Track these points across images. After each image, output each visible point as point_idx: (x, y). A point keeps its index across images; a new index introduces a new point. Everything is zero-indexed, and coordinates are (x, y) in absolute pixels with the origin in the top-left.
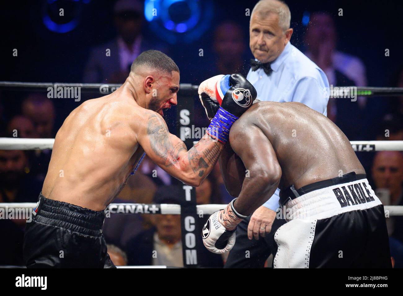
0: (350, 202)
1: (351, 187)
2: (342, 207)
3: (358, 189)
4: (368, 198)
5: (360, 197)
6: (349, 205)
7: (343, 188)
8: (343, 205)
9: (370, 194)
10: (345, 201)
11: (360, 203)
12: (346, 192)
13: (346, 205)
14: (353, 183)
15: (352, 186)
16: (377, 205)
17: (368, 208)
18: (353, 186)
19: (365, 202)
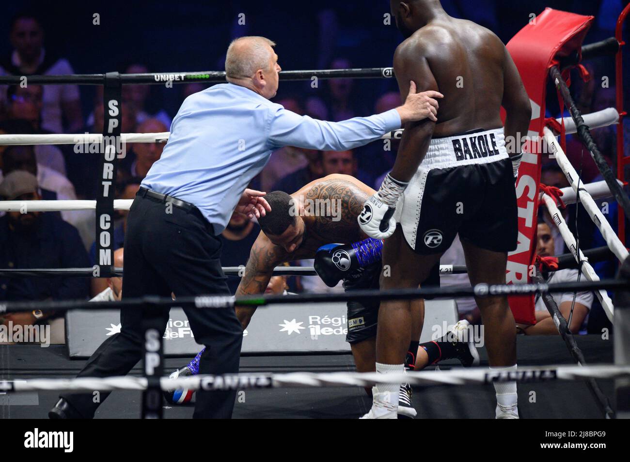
0: (468, 156)
1: (473, 139)
2: (457, 160)
3: (481, 141)
4: (492, 151)
5: (481, 151)
6: (466, 159)
7: (464, 140)
8: (459, 158)
9: (495, 147)
10: (462, 154)
11: (480, 157)
12: (466, 145)
13: (462, 159)
14: (477, 135)
15: (475, 137)
16: (501, 159)
17: (489, 162)
18: (477, 139)
19: (486, 156)
